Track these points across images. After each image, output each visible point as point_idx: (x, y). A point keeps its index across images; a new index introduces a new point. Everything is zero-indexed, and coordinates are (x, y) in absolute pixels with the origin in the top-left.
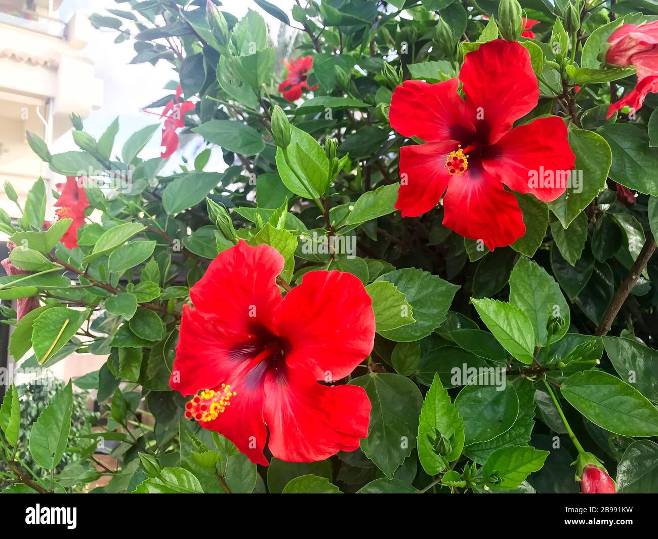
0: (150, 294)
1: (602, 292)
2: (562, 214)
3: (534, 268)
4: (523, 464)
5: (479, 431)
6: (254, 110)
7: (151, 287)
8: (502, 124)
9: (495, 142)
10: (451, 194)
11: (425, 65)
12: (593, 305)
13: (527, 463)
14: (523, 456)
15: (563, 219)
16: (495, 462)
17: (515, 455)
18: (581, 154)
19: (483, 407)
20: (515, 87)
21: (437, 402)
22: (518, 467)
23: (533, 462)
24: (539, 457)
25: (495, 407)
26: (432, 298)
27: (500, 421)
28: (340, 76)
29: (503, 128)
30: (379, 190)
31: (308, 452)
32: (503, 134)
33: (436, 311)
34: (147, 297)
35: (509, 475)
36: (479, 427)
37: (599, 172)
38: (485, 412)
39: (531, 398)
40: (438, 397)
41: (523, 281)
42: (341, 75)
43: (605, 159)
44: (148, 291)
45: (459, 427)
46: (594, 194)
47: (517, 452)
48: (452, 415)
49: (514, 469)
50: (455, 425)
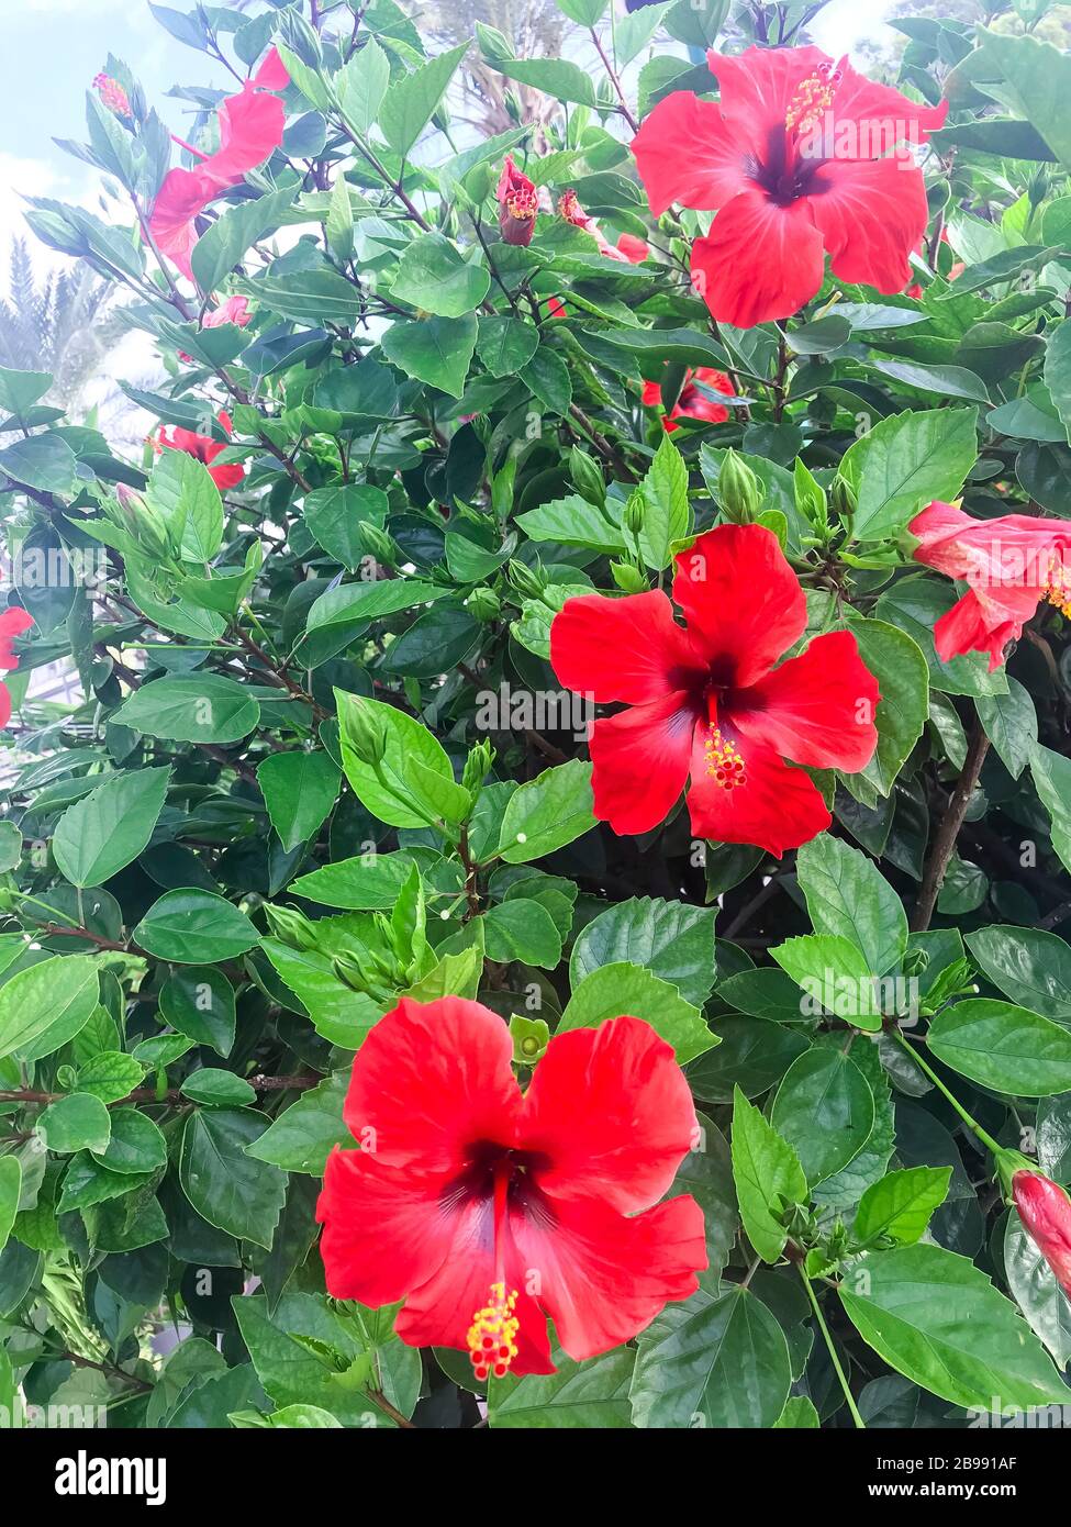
0: (122, 1079)
1: (913, 821)
2: (874, 772)
3: (828, 843)
4: (914, 1197)
5: (822, 1154)
6: (219, 643)
7: (117, 1063)
8: (759, 658)
9: (751, 684)
10: (698, 787)
11: (544, 511)
12: (902, 845)
13: (920, 1193)
14: (911, 1184)
15: (878, 781)
16: (869, 1207)
17: (899, 1184)
18: (876, 662)
19: (814, 1111)
20: (767, 597)
21: (747, 1133)
22: (909, 1203)
23: (930, 1189)
24: (937, 1178)
25: (834, 1104)
26: (680, 945)
27: (849, 1127)
28: (373, 541)
29: (760, 664)
30: (544, 778)
31: (622, 1327)
32: (763, 674)
33: (694, 968)
34: (117, 1089)
35: (896, 1222)
36: (819, 1149)
37: (913, 693)
38: (820, 1118)
39: (876, 1065)
40: (748, 1124)
41: (818, 872)
42: (375, 538)
43: (916, 667)
44: (114, 1074)
45: (792, 1162)
46: (916, 730)
47: (901, 1180)
48: (776, 1145)
49: (903, 1209)
50: (784, 1160)
